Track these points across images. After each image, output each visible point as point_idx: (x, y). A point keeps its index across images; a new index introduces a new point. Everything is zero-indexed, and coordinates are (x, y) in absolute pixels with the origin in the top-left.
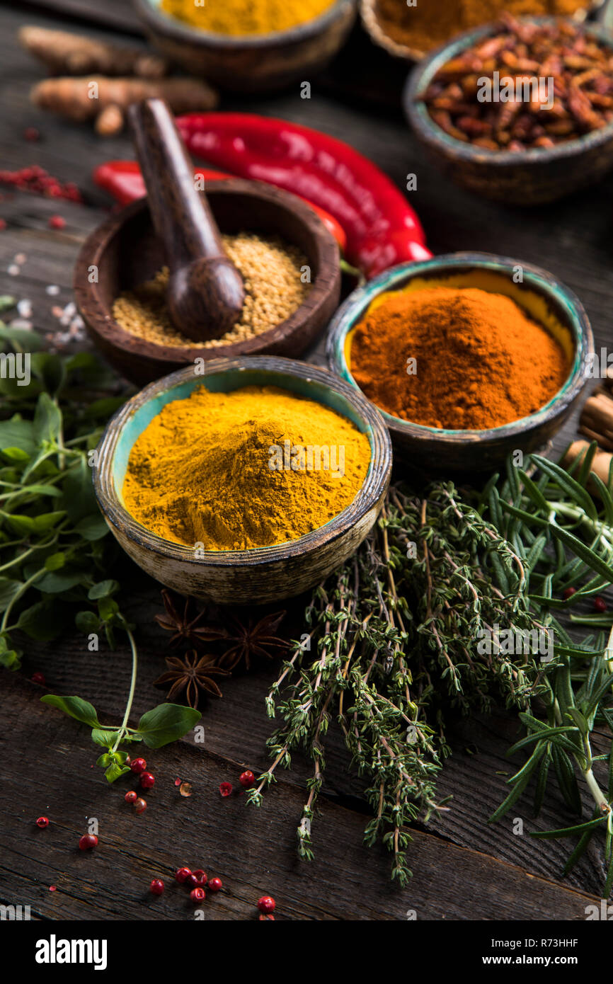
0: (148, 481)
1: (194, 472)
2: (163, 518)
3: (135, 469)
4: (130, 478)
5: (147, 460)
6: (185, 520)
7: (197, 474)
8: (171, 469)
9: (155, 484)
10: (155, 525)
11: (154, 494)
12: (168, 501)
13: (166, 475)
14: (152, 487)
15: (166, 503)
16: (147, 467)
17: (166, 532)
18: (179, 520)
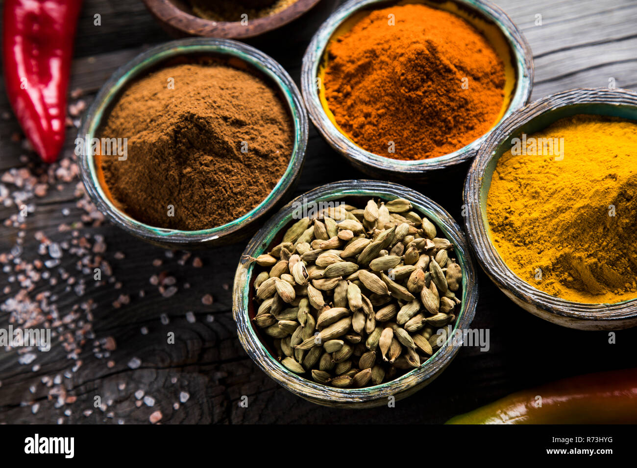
0: (519, 239)
1: (567, 229)
2: (551, 275)
3: (497, 227)
4: (497, 238)
5: (506, 218)
6: (572, 272)
7: (572, 231)
8: (538, 226)
9: (527, 242)
10: (548, 284)
11: (531, 252)
12: (550, 259)
13: (536, 233)
14: (525, 244)
15: (549, 262)
16: (511, 225)
17: (560, 288)
18: (567, 273)
